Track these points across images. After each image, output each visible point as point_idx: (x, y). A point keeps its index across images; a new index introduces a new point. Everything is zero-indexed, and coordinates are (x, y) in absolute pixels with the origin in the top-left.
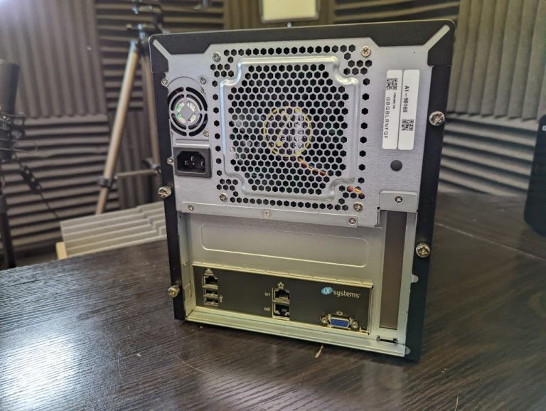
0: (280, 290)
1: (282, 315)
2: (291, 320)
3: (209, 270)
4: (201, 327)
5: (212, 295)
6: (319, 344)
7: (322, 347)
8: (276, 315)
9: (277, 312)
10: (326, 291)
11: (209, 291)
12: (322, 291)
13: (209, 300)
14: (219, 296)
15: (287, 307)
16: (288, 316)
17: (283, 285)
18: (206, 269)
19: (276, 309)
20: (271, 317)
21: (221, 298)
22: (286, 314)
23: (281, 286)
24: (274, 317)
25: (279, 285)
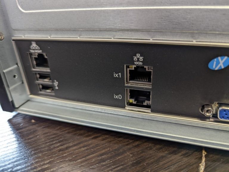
0: (137, 67)
1: (139, 104)
2: (153, 111)
3: (34, 45)
4: (33, 121)
5: (46, 81)
6: (199, 149)
7: (204, 153)
8: (131, 104)
9: (132, 101)
10: (218, 63)
11: (43, 76)
12: (210, 66)
13: (45, 87)
14: (53, 82)
15: (146, 94)
16: (148, 107)
17: (141, 59)
18: (29, 42)
19: (131, 97)
20: (123, 107)
21: (56, 84)
22: (145, 104)
23: (138, 59)
24: (128, 108)
25: (135, 58)
